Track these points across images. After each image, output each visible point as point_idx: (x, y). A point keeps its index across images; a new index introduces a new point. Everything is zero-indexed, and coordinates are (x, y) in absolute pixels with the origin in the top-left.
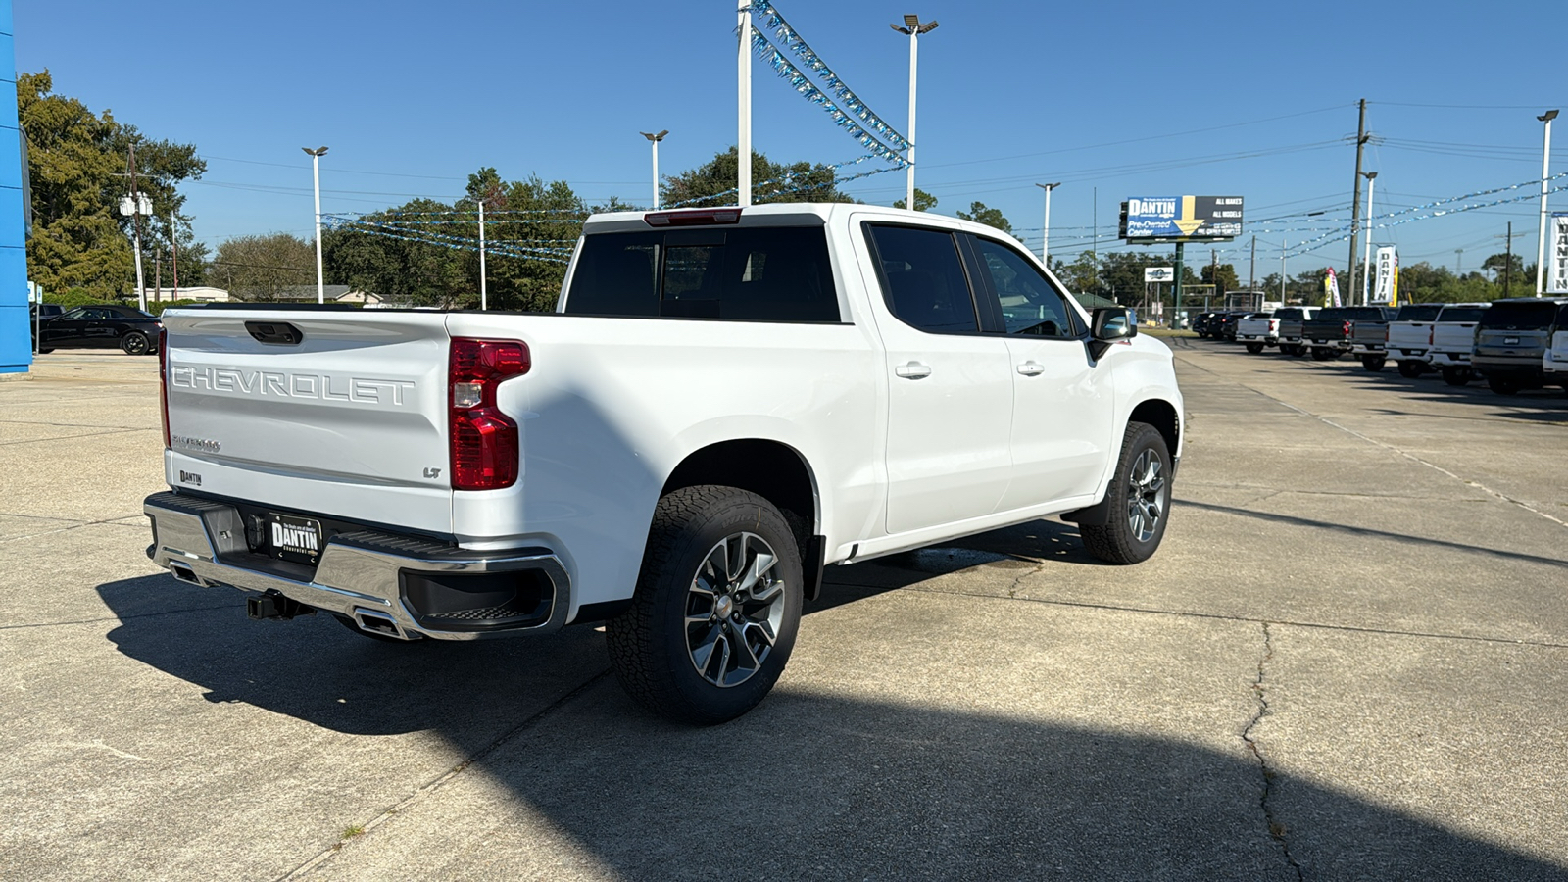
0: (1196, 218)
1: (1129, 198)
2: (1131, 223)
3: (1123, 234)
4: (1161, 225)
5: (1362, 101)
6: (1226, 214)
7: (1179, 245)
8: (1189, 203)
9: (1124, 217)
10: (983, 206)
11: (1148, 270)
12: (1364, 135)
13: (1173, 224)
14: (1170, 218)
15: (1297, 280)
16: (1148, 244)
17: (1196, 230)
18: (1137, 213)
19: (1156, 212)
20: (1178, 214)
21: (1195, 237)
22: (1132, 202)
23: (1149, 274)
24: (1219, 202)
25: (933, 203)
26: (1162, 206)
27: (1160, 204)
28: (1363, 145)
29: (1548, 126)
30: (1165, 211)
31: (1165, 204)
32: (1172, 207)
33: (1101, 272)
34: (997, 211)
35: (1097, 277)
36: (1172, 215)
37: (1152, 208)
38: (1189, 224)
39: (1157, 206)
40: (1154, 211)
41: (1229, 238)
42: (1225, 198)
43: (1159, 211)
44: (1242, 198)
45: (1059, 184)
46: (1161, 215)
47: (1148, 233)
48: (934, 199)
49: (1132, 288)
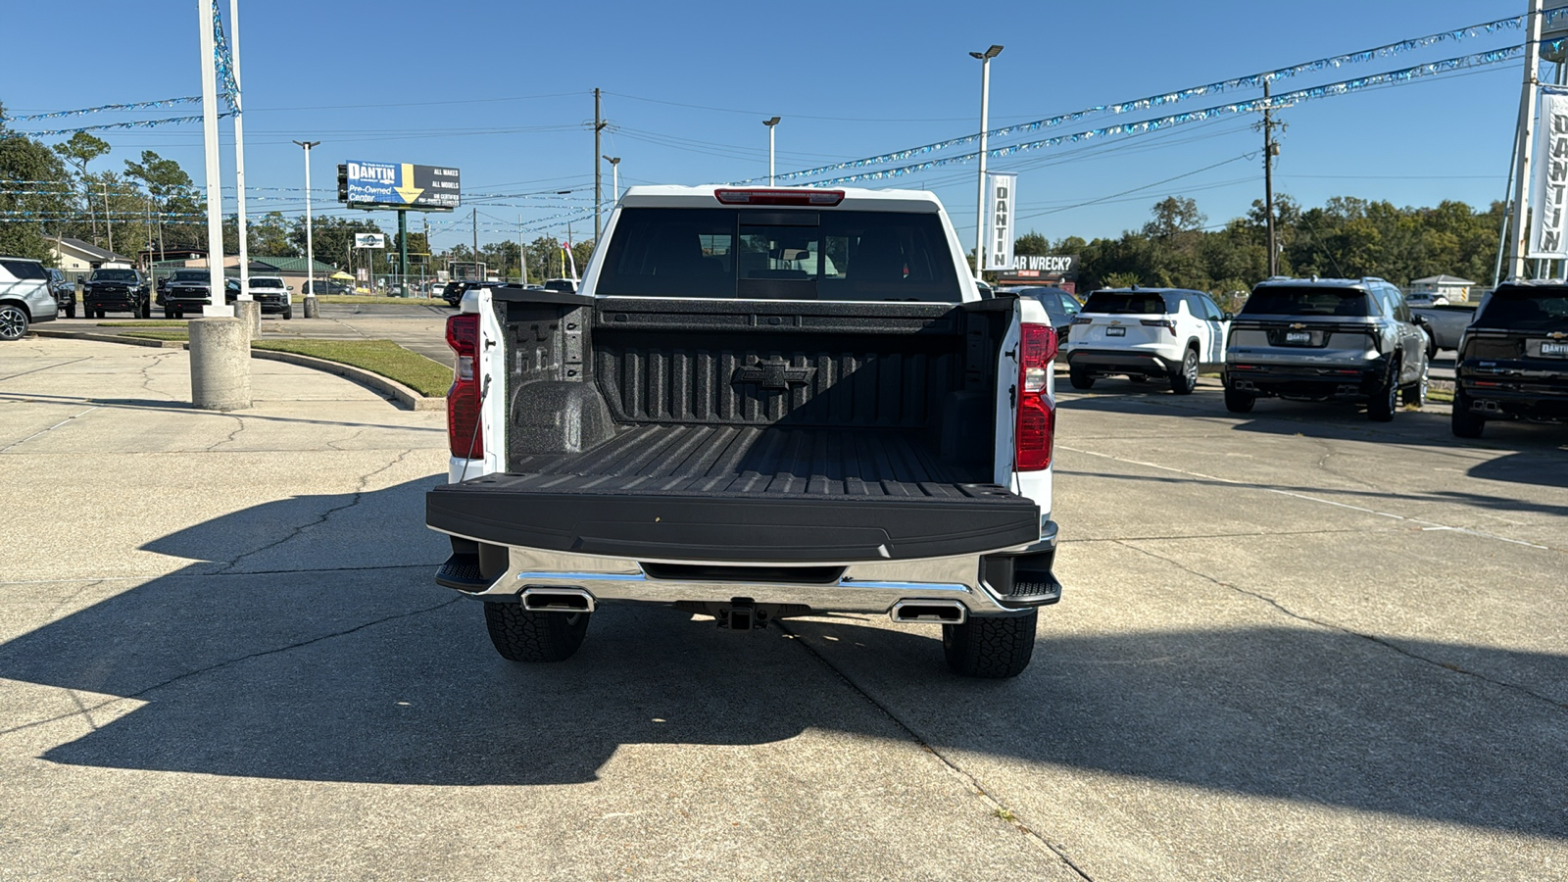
0: (416, 186)
1: (348, 162)
2: (352, 187)
3: (343, 197)
4: (384, 191)
5: (597, 90)
6: (444, 185)
7: (401, 213)
8: (408, 171)
9: (343, 181)
10: (156, 157)
11: (358, 236)
12: (601, 122)
13: (395, 192)
14: (391, 185)
15: (482, 251)
16: (369, 210)
17: (418, 198)
18: (357, 177)
19: (377, 178)
20: (398, 182)
21: (416, 206)
22: (351, 166)
23: (360, 240)
24: (436, 172)
25: (105, 149)
26: (382, 172)
27: (379, 170)
28: (600, 131)
29: (773, 130)
30: (385, 177)
31: (385, 170)
32: (391, 174)
33: (291, 235)
34: (174, 163)
35: (288, 240)
36: (393, 182)
37: (372, 173)
38: (409, 193)
39: (376, 172)
40: (374, 177)
41: (449, 208)
42: (442, 169)
43: (379, 177)
44: (458, 170)
45: (318, 143)
46: (381, 181)
47: (370, 199)
48: (106, 145)
49: (332, 254)
